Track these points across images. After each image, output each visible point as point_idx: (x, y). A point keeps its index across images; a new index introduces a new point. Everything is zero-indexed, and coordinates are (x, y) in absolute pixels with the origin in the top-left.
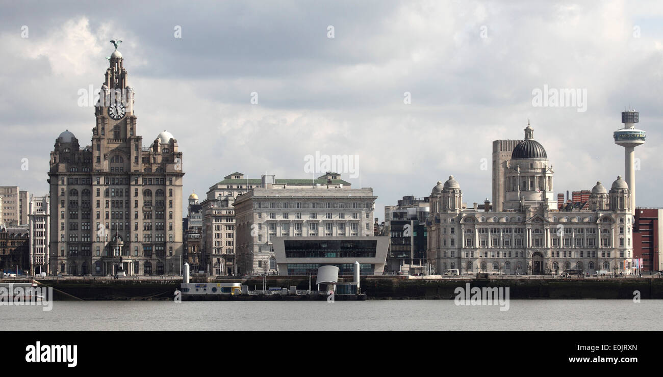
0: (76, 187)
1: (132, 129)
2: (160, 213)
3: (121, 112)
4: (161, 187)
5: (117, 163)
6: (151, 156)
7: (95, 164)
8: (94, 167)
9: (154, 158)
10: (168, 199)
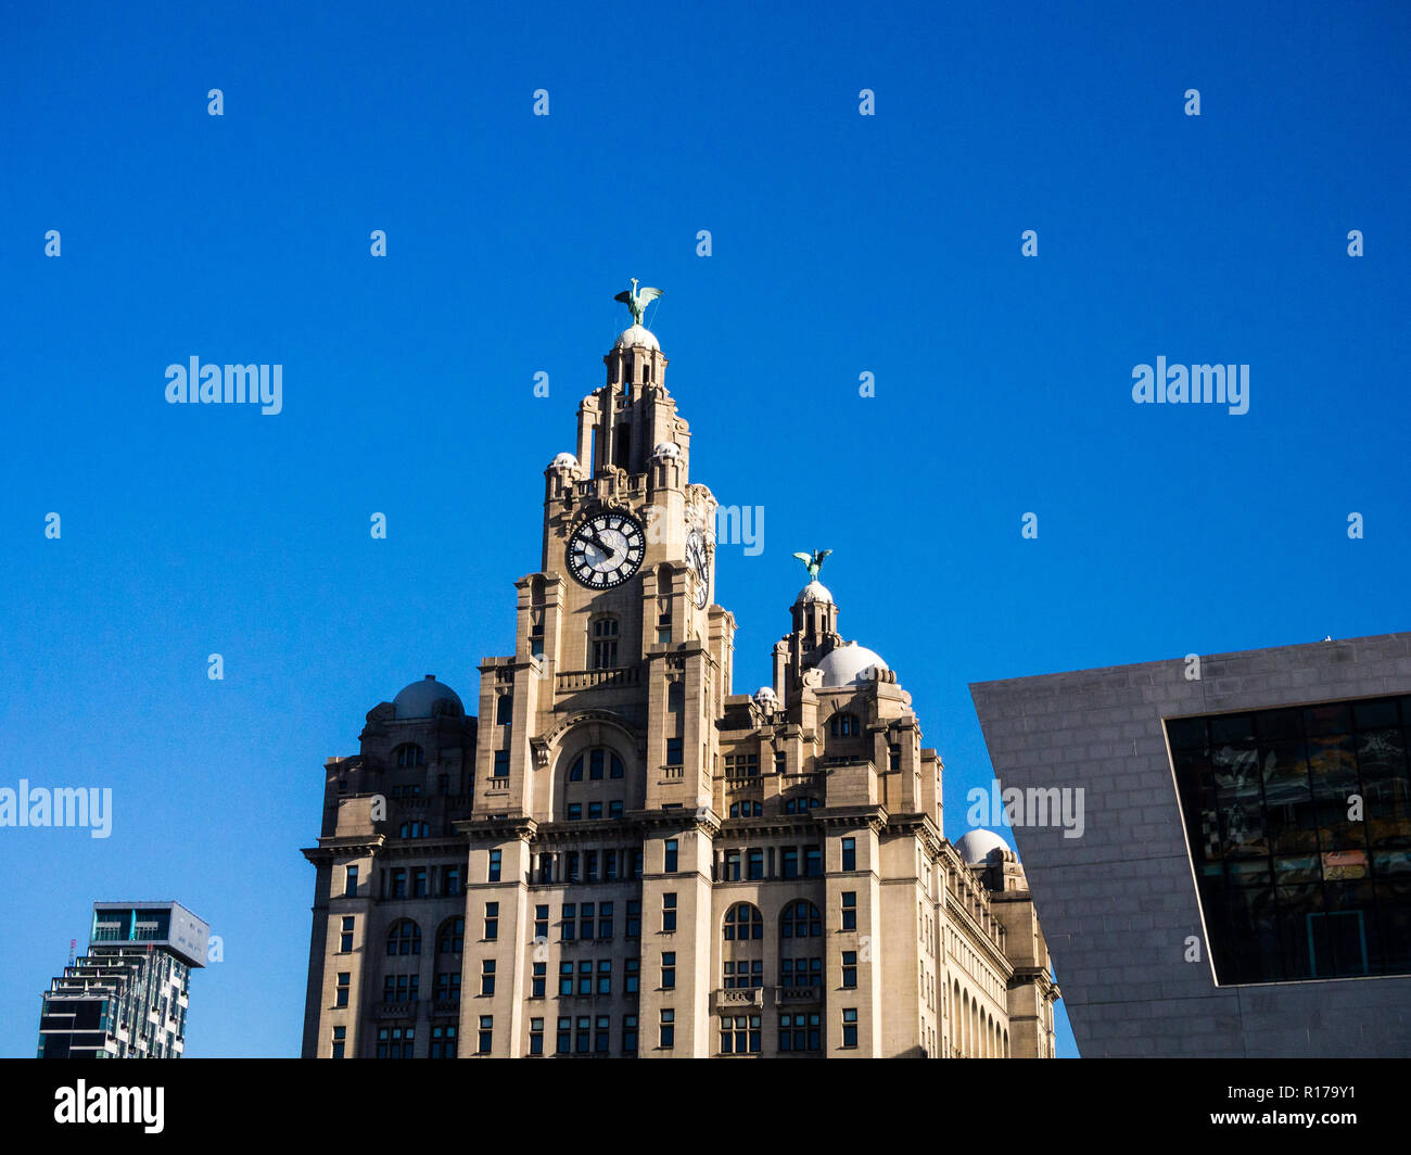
0: (413, 909)
1: (666, 619)
2: (800, 1021)
3: (624, 551)
4: (805, 890)
5: (596, 784)
6: (765, 745)
7: (482, 786)
8: (480, 799)
9: (781, 755)
10: (836, 945)
